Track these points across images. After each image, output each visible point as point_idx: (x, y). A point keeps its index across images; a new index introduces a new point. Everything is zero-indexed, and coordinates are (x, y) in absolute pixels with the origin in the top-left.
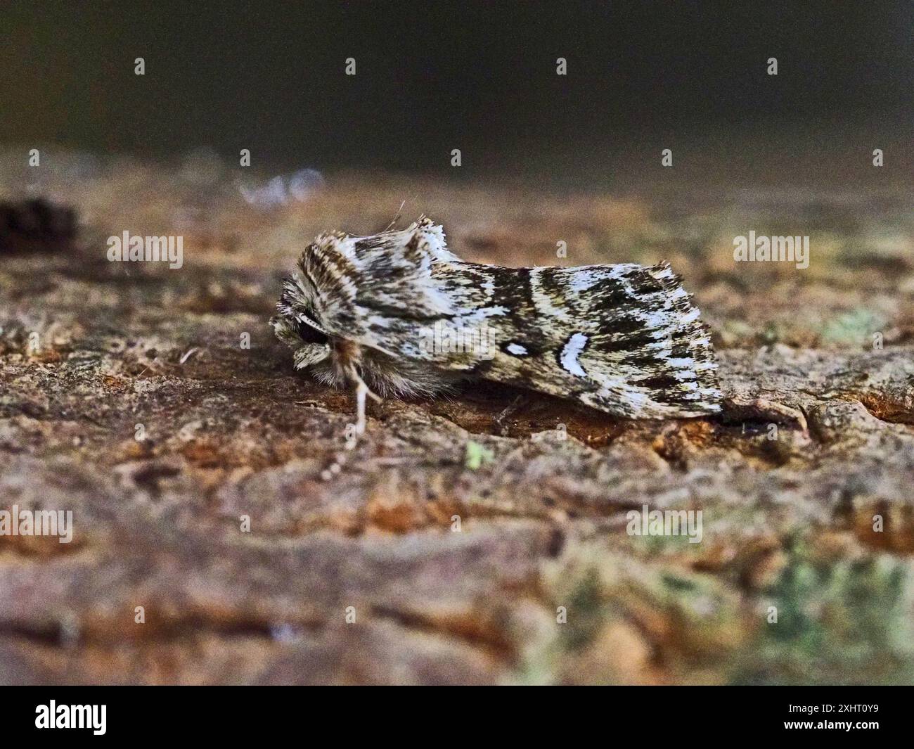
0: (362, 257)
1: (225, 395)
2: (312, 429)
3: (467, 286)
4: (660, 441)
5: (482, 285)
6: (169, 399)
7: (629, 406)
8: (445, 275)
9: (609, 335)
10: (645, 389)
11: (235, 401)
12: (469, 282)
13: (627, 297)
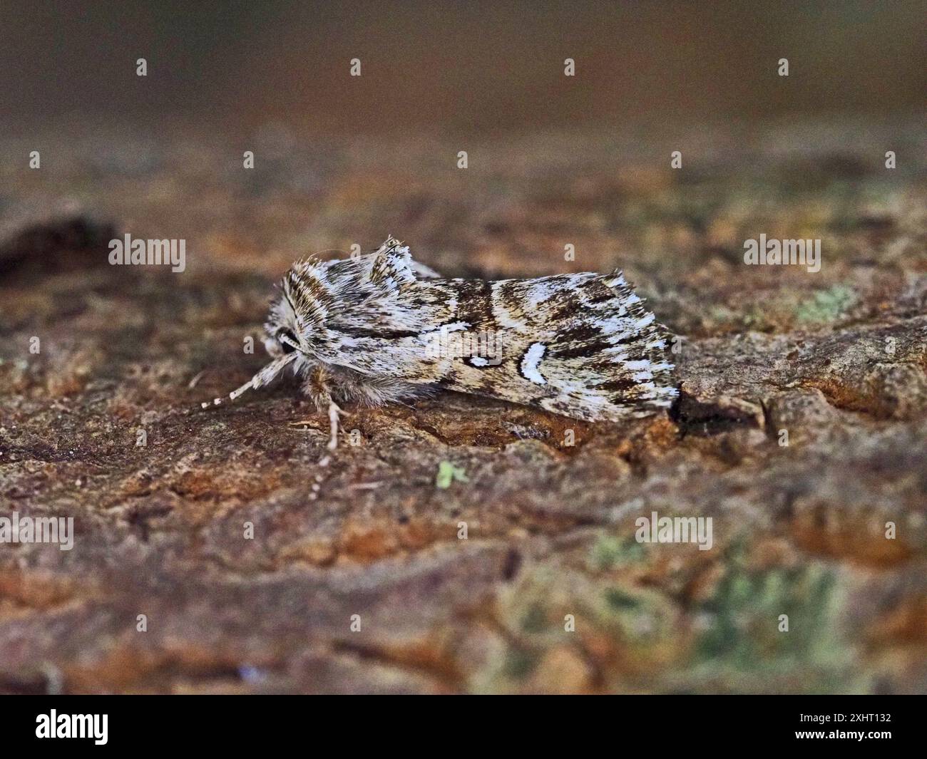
0: (334, 282)
1: (223, 421)
2: (300, 453)
3: (433, 303)
4: (625, 446)
5: (446, 302)
6: (171, 430)
7: (588, 410)
8: (413, 293)
9: (566, 343)
10: (604, 392)
11: (233, 428)
12: (433, 299)
13: (582, 307)
